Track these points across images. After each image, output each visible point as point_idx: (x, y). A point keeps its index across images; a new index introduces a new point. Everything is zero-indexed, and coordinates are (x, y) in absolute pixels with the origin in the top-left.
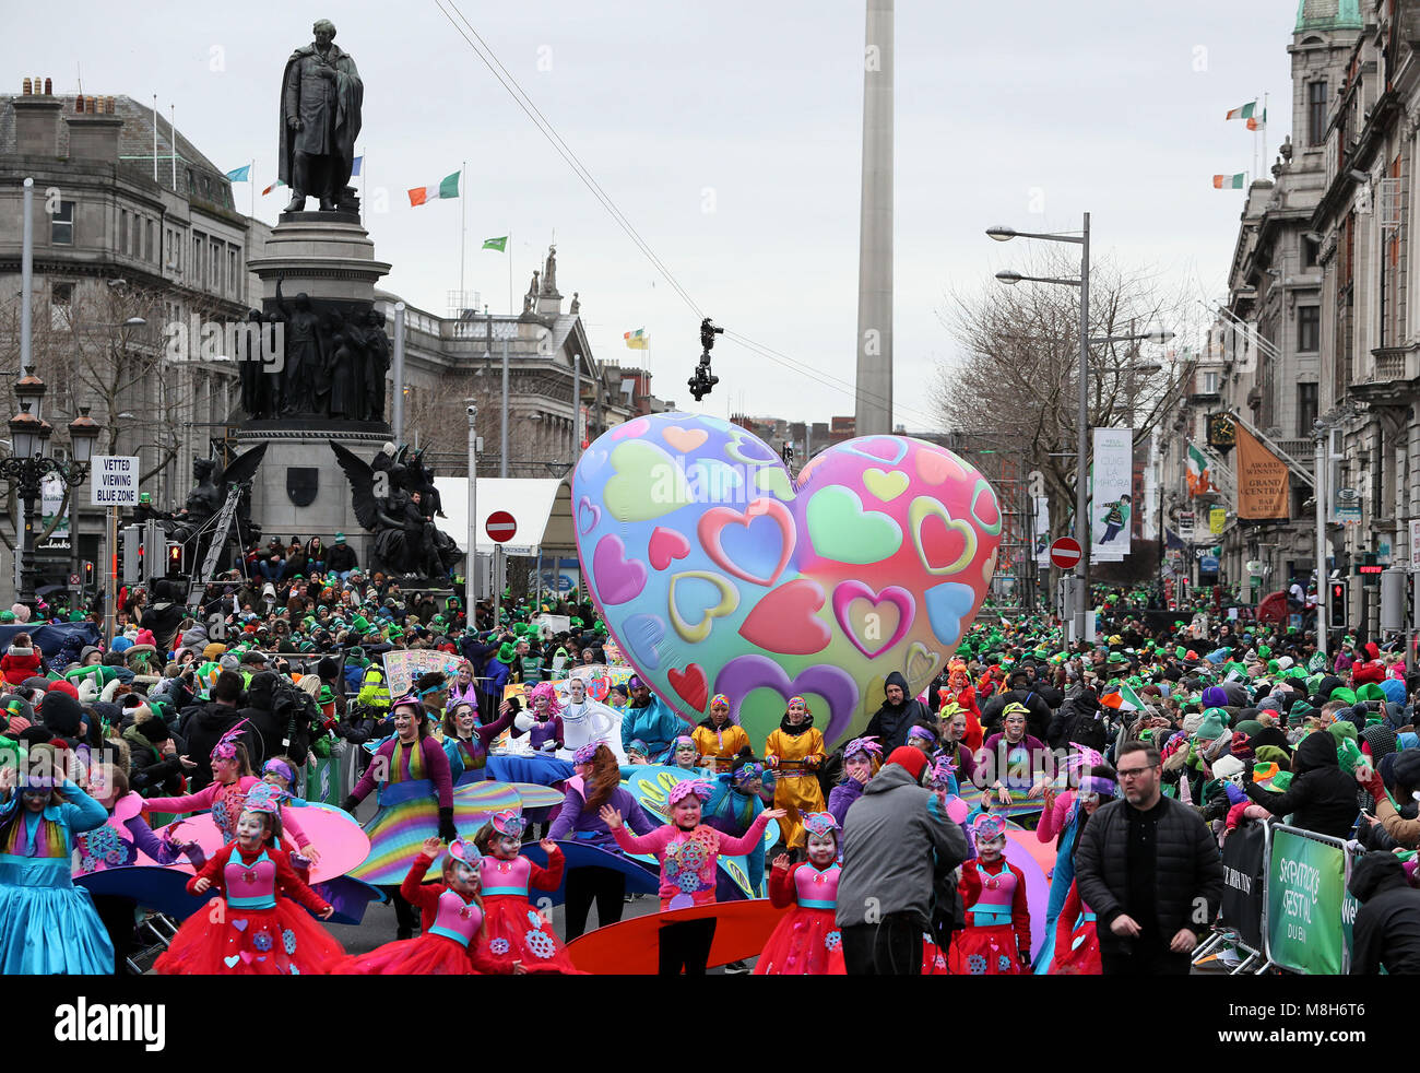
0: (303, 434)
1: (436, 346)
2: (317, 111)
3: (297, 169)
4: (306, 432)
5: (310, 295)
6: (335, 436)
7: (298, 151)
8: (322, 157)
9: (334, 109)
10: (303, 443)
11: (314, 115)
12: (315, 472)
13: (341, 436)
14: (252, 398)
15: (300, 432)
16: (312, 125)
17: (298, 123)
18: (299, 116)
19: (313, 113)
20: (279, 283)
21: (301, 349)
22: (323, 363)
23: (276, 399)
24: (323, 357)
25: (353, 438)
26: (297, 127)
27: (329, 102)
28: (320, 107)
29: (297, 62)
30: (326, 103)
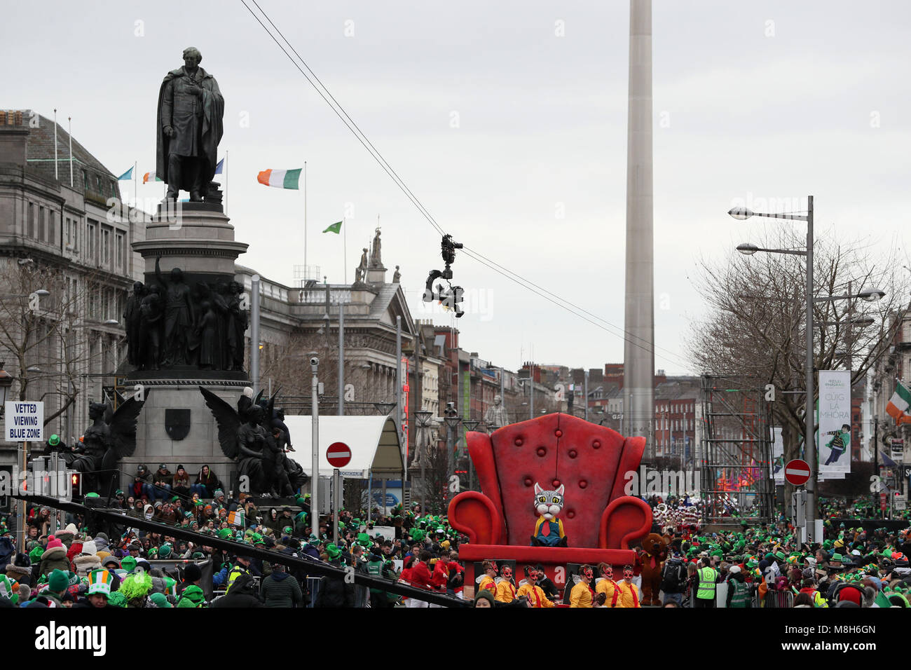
0: (178, 382)
1: (285, 309)
2: (187, 122)
3: (171, 168)
4: (181, 380)
6: (204, 383)
7: (172, 154)
8: (191, 158)
9: (200, 119)
10: (179, 389)
11: (183, 125)
13: (209, 383)
14: (137, 353)
15: (176, 380)
16: (183, 133)
17: (171, 131)
18: (172, 125)
19: (183, 123)
20: (158, 261)
21: (176, 314)
22: (194, 324)
24: (194, 319)
25: (218, 384)
26: (171, 135)
27: (197, 114)
28: (190, 118)
29: (171, 82)
30: (194, 115)
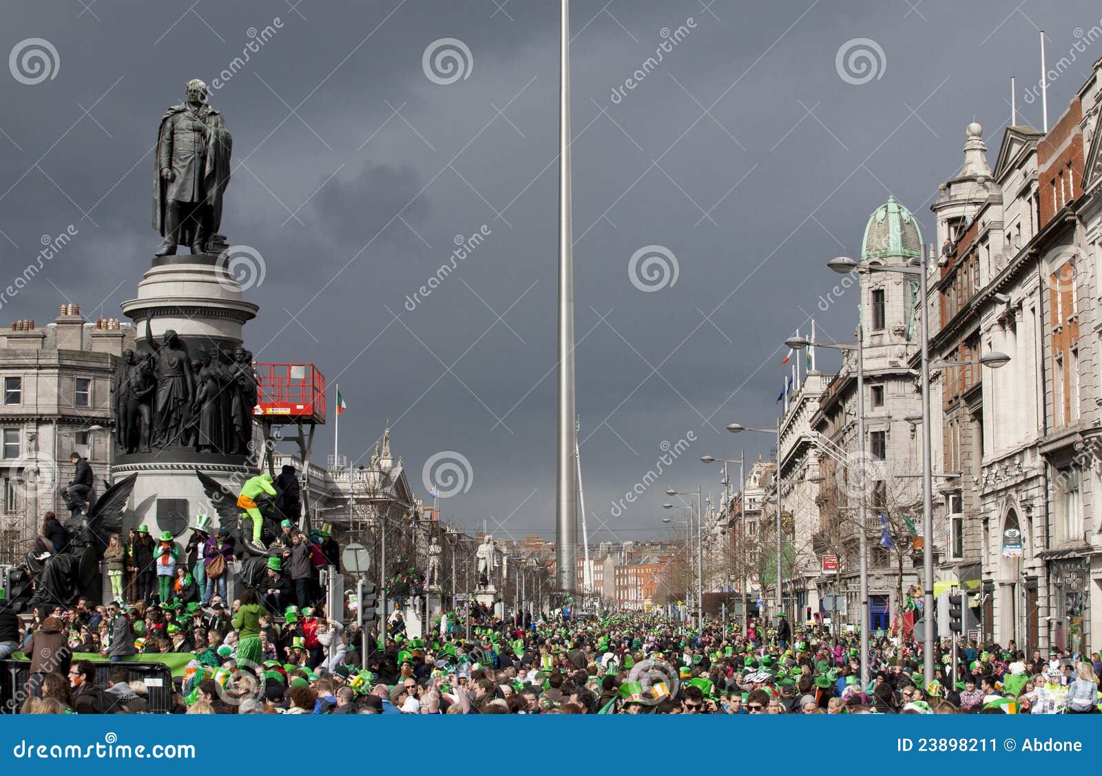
0: (172, 466)
1: (322, 485)
2: (187, 163)
3: (169, 215)
4: (175, 464)
5: (178, 332)
6: (203, 468)
8: (191, 204)
9: (204, 158)
10: (172, 474)
11: (184, 166)
12: (184, 503)
13: (208, 468)
14: (125, 432)
15: (169, 464)
16: (183, 175)
17: (169, 174)
18: (170, 167)
19: (184, 164)
21: (170, 383)
22: (190, 398)
23: (146, 433)
24: (190, 390)
25: (220, 470)
26: (169, 178)
27: (200, 153)
28: (191, 158)
29: (170, 119)
30: (196, 154)
